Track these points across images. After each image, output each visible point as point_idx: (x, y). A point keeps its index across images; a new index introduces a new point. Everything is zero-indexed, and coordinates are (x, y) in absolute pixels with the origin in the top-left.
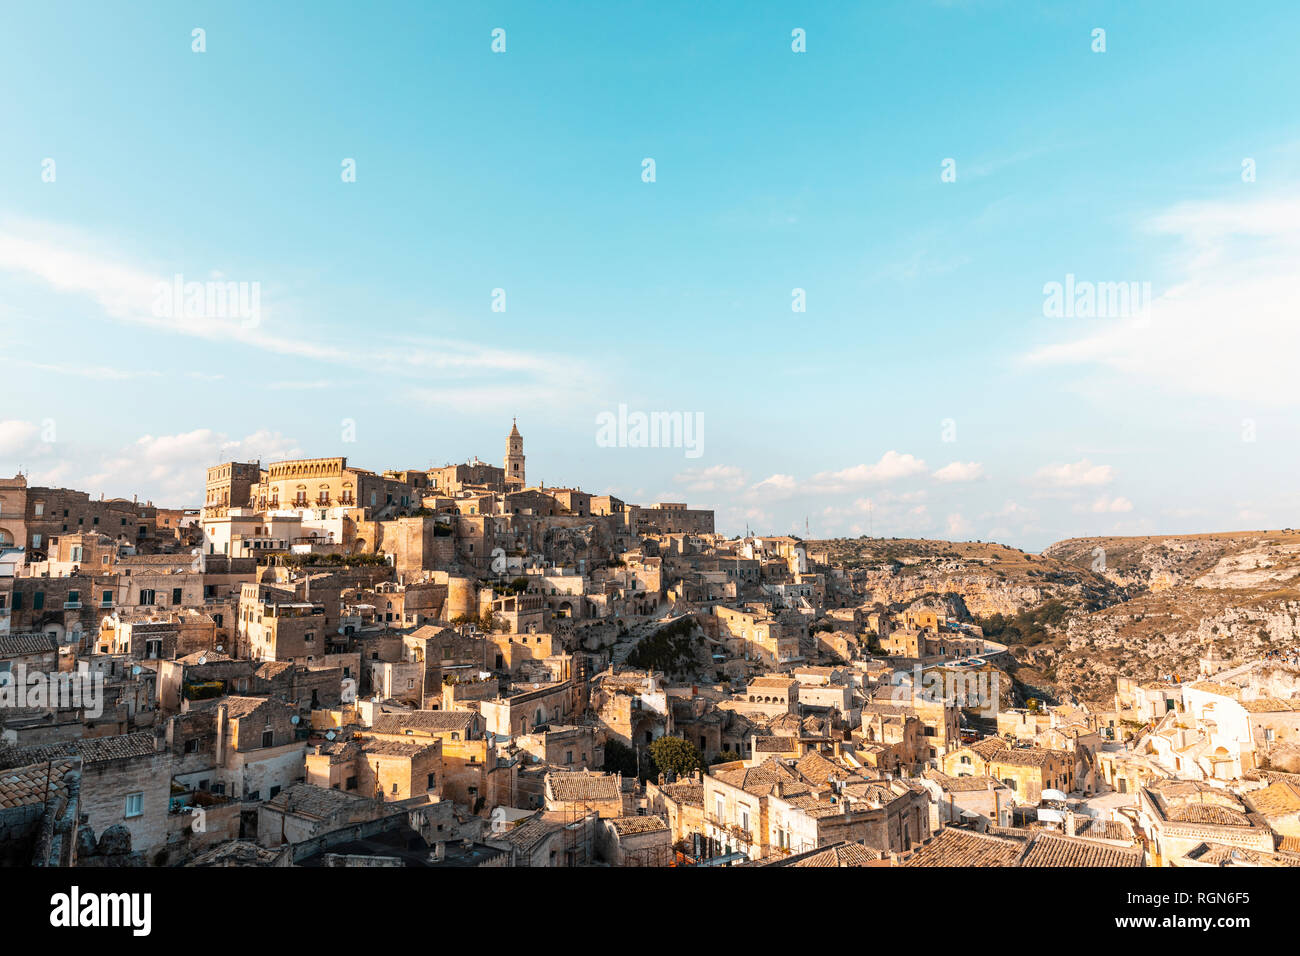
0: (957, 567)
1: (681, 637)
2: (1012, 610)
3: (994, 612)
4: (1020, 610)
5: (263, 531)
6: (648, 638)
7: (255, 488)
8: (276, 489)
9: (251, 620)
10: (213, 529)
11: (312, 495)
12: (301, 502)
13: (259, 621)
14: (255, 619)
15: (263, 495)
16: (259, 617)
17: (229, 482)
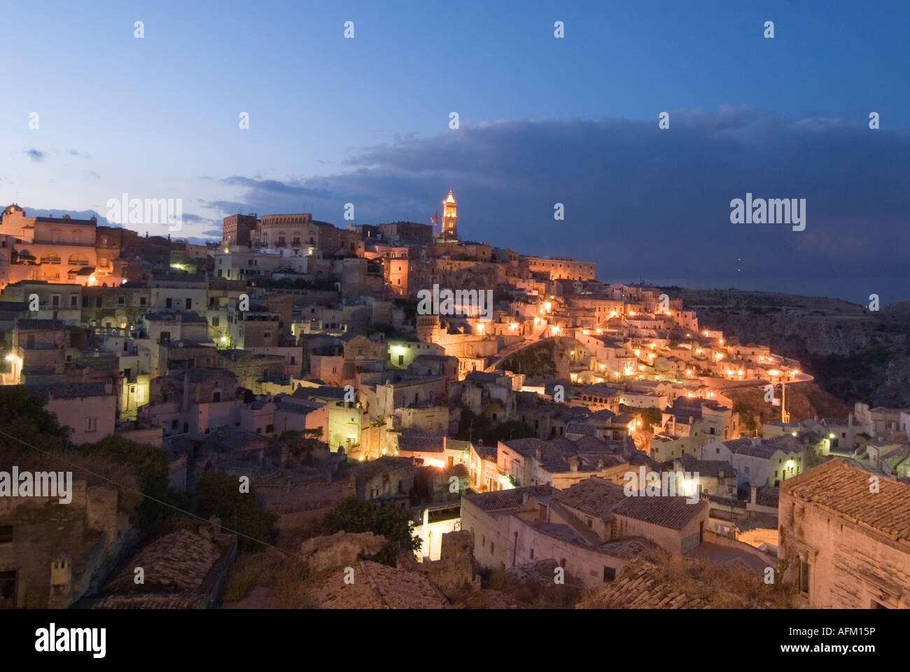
0: (803, 316)
1: (545, 351)
2: (846, 352)
3: (830, 352)
4: (852, 352)
5: (254, 262)
6: (520, 351)
7: (253, 232)
8: (265, 234)
9: (232, 322)
10: (221, 260)
11: (289, 239)
12: (281, 243)
13: (236, 323)
14: (234, 321)
15: (258, 238)
16: (236, 320)
17: (235, 228)
